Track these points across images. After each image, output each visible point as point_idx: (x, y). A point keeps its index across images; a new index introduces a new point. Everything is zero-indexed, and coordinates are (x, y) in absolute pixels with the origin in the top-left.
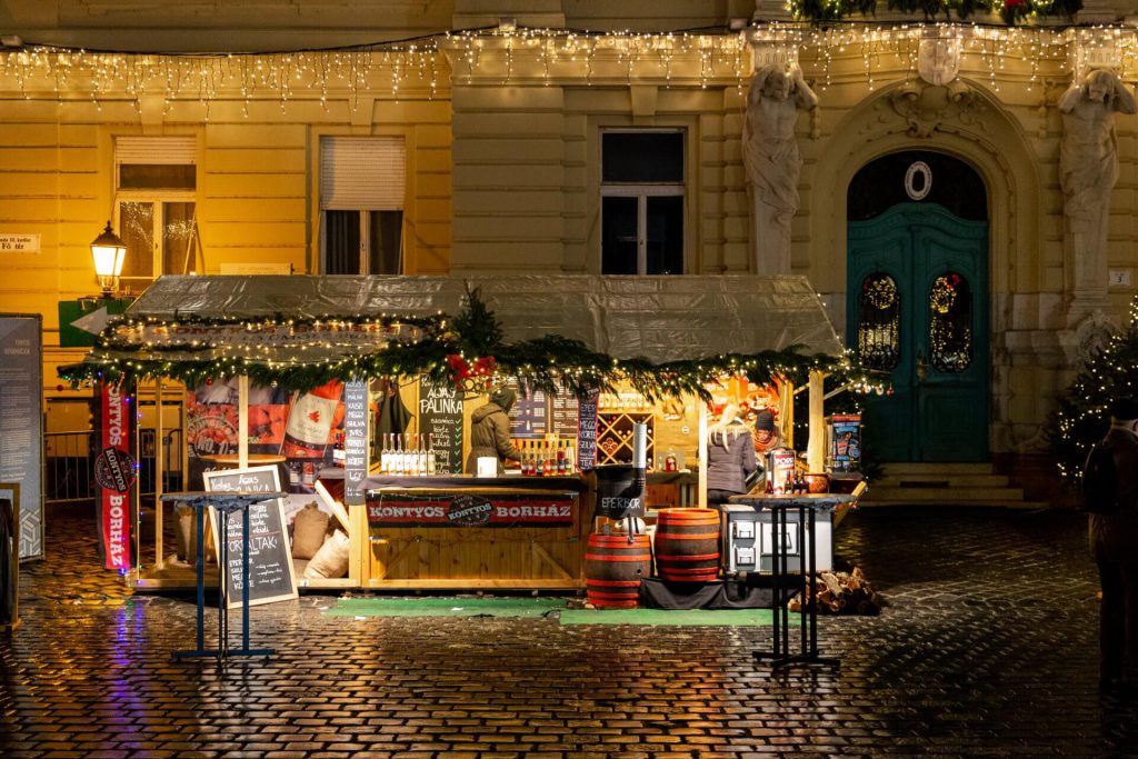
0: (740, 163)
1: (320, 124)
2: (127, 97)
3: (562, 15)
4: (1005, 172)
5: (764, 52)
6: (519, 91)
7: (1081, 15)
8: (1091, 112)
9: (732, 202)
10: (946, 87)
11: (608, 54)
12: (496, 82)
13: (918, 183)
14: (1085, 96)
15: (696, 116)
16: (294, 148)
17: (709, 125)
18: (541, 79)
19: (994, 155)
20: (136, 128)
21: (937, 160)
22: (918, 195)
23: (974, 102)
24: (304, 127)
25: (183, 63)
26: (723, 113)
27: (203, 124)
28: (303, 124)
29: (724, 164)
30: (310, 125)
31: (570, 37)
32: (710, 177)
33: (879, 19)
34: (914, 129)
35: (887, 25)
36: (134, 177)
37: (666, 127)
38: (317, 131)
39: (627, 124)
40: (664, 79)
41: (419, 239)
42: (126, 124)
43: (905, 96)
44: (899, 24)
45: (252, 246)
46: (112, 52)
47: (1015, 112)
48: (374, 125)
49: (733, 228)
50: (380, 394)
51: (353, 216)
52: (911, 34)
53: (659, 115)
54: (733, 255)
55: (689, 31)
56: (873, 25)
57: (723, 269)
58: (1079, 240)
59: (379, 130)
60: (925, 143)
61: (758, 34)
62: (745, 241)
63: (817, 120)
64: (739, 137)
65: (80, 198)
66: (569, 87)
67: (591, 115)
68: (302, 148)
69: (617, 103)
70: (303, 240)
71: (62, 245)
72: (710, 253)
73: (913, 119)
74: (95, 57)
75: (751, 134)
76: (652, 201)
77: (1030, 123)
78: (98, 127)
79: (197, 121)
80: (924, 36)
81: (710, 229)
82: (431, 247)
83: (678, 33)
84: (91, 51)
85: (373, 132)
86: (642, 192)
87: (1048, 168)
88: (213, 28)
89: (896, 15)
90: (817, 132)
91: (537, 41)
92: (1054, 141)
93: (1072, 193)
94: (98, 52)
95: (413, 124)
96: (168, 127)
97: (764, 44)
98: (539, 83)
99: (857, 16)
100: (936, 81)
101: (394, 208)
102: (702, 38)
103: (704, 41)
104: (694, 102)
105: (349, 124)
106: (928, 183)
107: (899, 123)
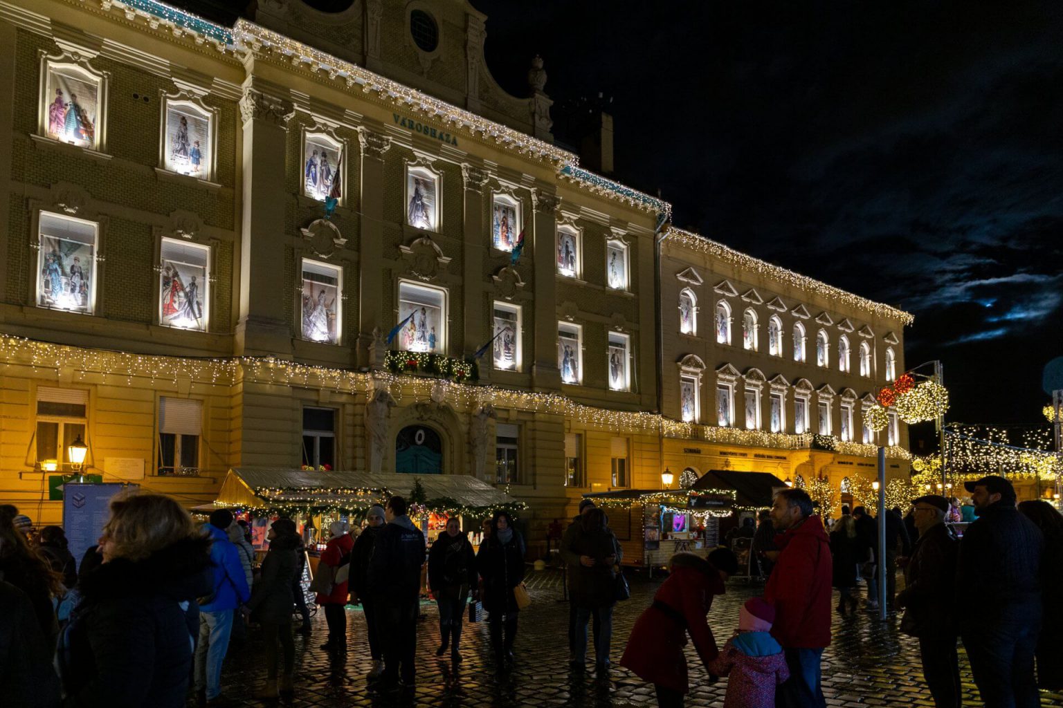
0: (363, 426)
1: (162, 391)
2: (49, 366)
3: (292, 356)
4: (450, 436)
5: (377, 382)
6: (274, 387)
7: (480, 382)
8: (483, 417)
9: (359, 441)
10: (439, 404)
11: (313, 375)
12: (264, 382)
13: (420, 439)
14: (483, 411)
15: (343, 405)
16: (147, 401)
17: (349, 409)
18: (284, 382)
19: (446, 430)
20: (56, 383)
21: (428, 430)
22: (419, 443)
23: (446, 410)
24: (153, 391)
25: (93, 353)
26: (355, 405)
27: (96, 385)
28: (152, 390)
29: (355, 426)
30: (156, 391)
31: (299, 366)
32: (349, 430)
33: (419, 374)
34: (422, 417)
35: (423, 378)
36: (45, 408)
37: (329, 408)
38: (159, 394)
39: (315, 405)
40: (336, 388)
41: (212, 450)
42: (47, 380)
43: (424, 405)
44: (427, 378)
45: (122, 449)
46: (46, 342)
47: (458, 414)
48: (190, 394)
49: (359, 452)
50: (305, 521)
51: (173, 437)
52: (430, 382)
53: (331, 403)
54: (360, 463)
55: (347, 370)
56: (417, 377)
57: (354, 469)
58: (477, 463)
59: (192, 397)
60: (424, 423)
61: (377, 375)
62: (364, 458)
63: (392, 411)
64: (362, 415)
65: (16, 418)
66: (295, 387)
67: (302, 400)
68: (152, 402)
69: (313, 396)
70: (152, 448)
71: (3, 443)
72: (349, 462)
73: (422, 414)
74: (34, 343)
75: (368, 414)
76: (322, 438)
77: (462, 419)
78: (29, 381)
79: (92, 382)
80: (435, 383)
81: (349, 452)
82: (217, 454)
83: (342, 370)
84: (31, 339)
85: (189, 397)
86: (318, 435)
87: (466, 436)
88: (102, 336)
89: (425, 374)
90: (391, 415)
91: (284, 366)
92: (468, 426)
93: (476, 446)
94: (37, 340)
95: (209, 395)
96: (74, 385)
97: (378, 379)
98: (282, 384)
99: (409, 372)
100: (437, 401)
101: (195, 434)
102: (351, 373)
103: (352, 375)
104: (344, 399)
105: (177, 392)
106: (423, 439)
107: (416, 414)
